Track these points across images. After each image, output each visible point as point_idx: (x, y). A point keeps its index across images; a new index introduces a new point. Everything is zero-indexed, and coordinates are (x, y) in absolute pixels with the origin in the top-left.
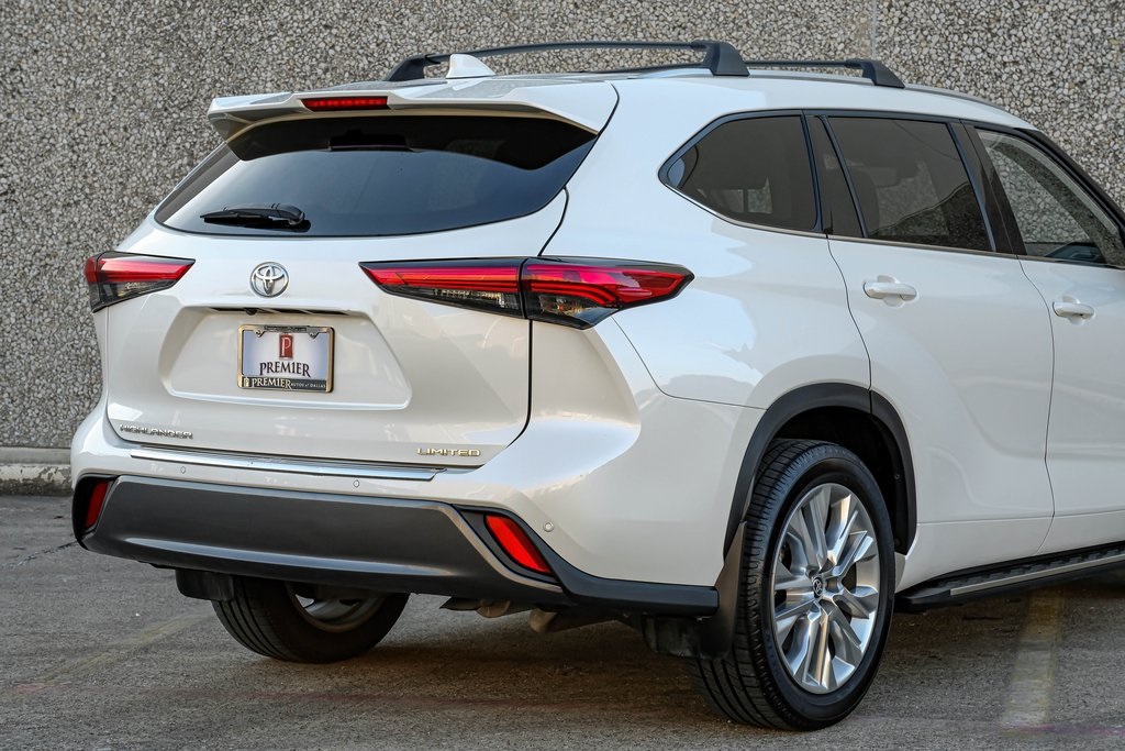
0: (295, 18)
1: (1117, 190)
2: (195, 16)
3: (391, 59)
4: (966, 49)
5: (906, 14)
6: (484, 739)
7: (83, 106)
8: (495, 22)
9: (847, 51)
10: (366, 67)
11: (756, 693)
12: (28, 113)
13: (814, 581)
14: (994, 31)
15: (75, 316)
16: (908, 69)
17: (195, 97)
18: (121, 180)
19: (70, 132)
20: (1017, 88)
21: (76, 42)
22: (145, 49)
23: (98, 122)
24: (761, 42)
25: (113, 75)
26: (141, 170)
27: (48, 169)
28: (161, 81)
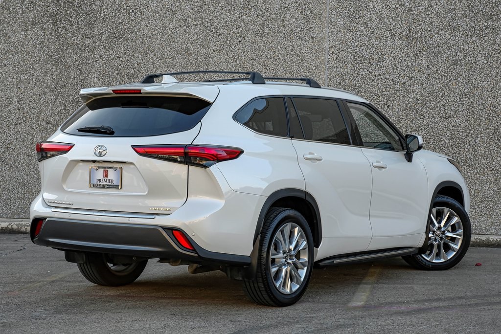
0: (106, 54)
1: (417, 124)
2: (67, 52)
3: (143, 70)
4: (361, 70)
5: (339, 56)
6: (171, 308)
7: (23, 86)
8: (183, 57)
9: (317, 70)
10: (133, 73)
11: (264, 293)
13: (285, 256)
14: (372, 63)
15: (19, 167)
16: (339, 77)
17: (67, 84)
18: (37, 115)
19: (18, 96)
20: (380, 85)
21: (21, 62)
22: (48, 65)
23: (29, 93)
24: (284, 66)
25: (35, 75)
26: (45, 111)
27: (9, 111)
28: (54, 77)
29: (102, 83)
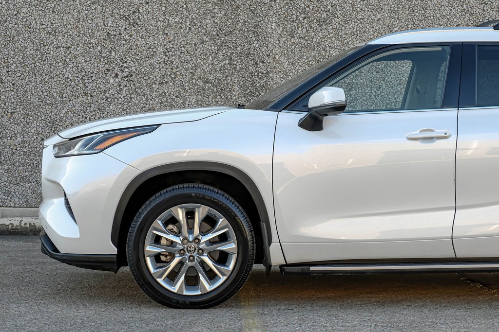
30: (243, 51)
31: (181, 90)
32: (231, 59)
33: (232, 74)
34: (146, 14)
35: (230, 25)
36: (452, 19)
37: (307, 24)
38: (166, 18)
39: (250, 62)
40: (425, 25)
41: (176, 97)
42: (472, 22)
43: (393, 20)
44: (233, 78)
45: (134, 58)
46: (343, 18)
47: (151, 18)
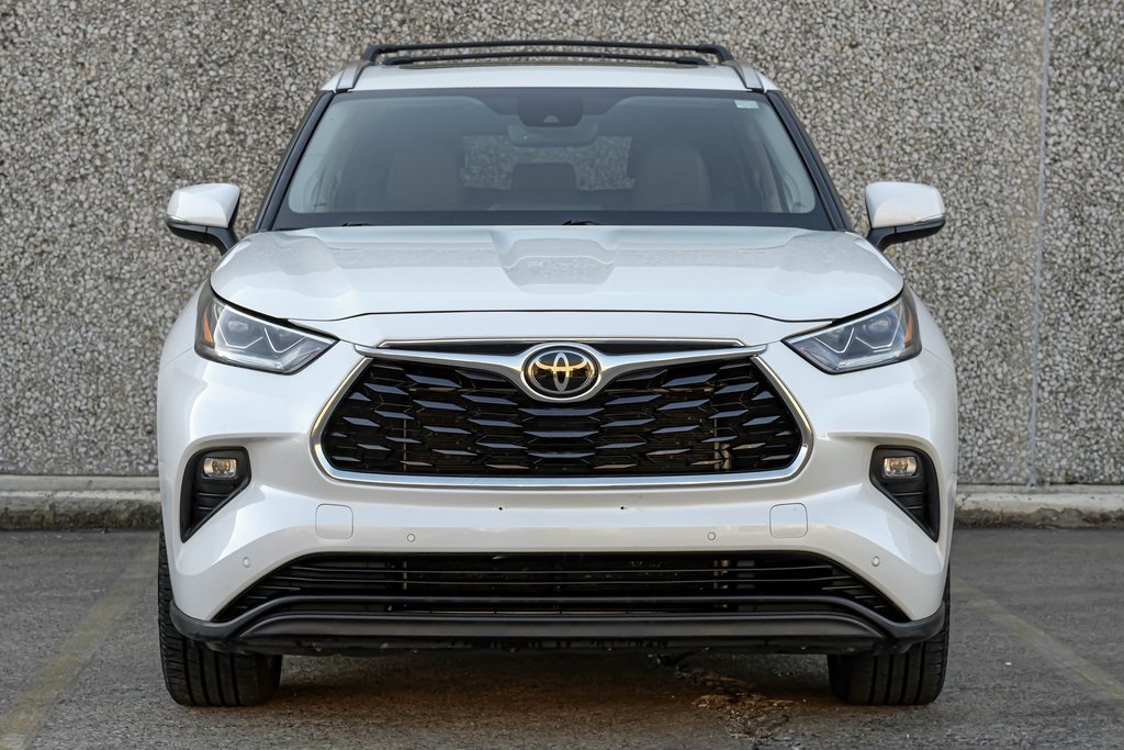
3: (482, 10)
7: (95, 60)
9: (1017, 12)
10: (452, 19)
12: (24, 68)
15: (79, 314)
16: (1086, 33)
17: (238, 52)
18: (141, 150)
19: (78, 91)
23: (113, 80)
25: (135, 23)
26: (167, 138)
27: (47, 136)
28: (196, 32)
29: (353, 49)
30: (260, 102)
31: (118, 195)
32: (232, 120)
33: (236, 156)
34: (32, 19)
35: (229, 40)
36: (750, 19)
37: (410, 35)
38: (78, 27)
39: (277, 127)
40: (686, 33)
41: (106, 210)
42: (798, 24)
43: (611, 22)
44: (239, 164)
45: (8, 122)
46: (493, 21)
47: (44, 27)
